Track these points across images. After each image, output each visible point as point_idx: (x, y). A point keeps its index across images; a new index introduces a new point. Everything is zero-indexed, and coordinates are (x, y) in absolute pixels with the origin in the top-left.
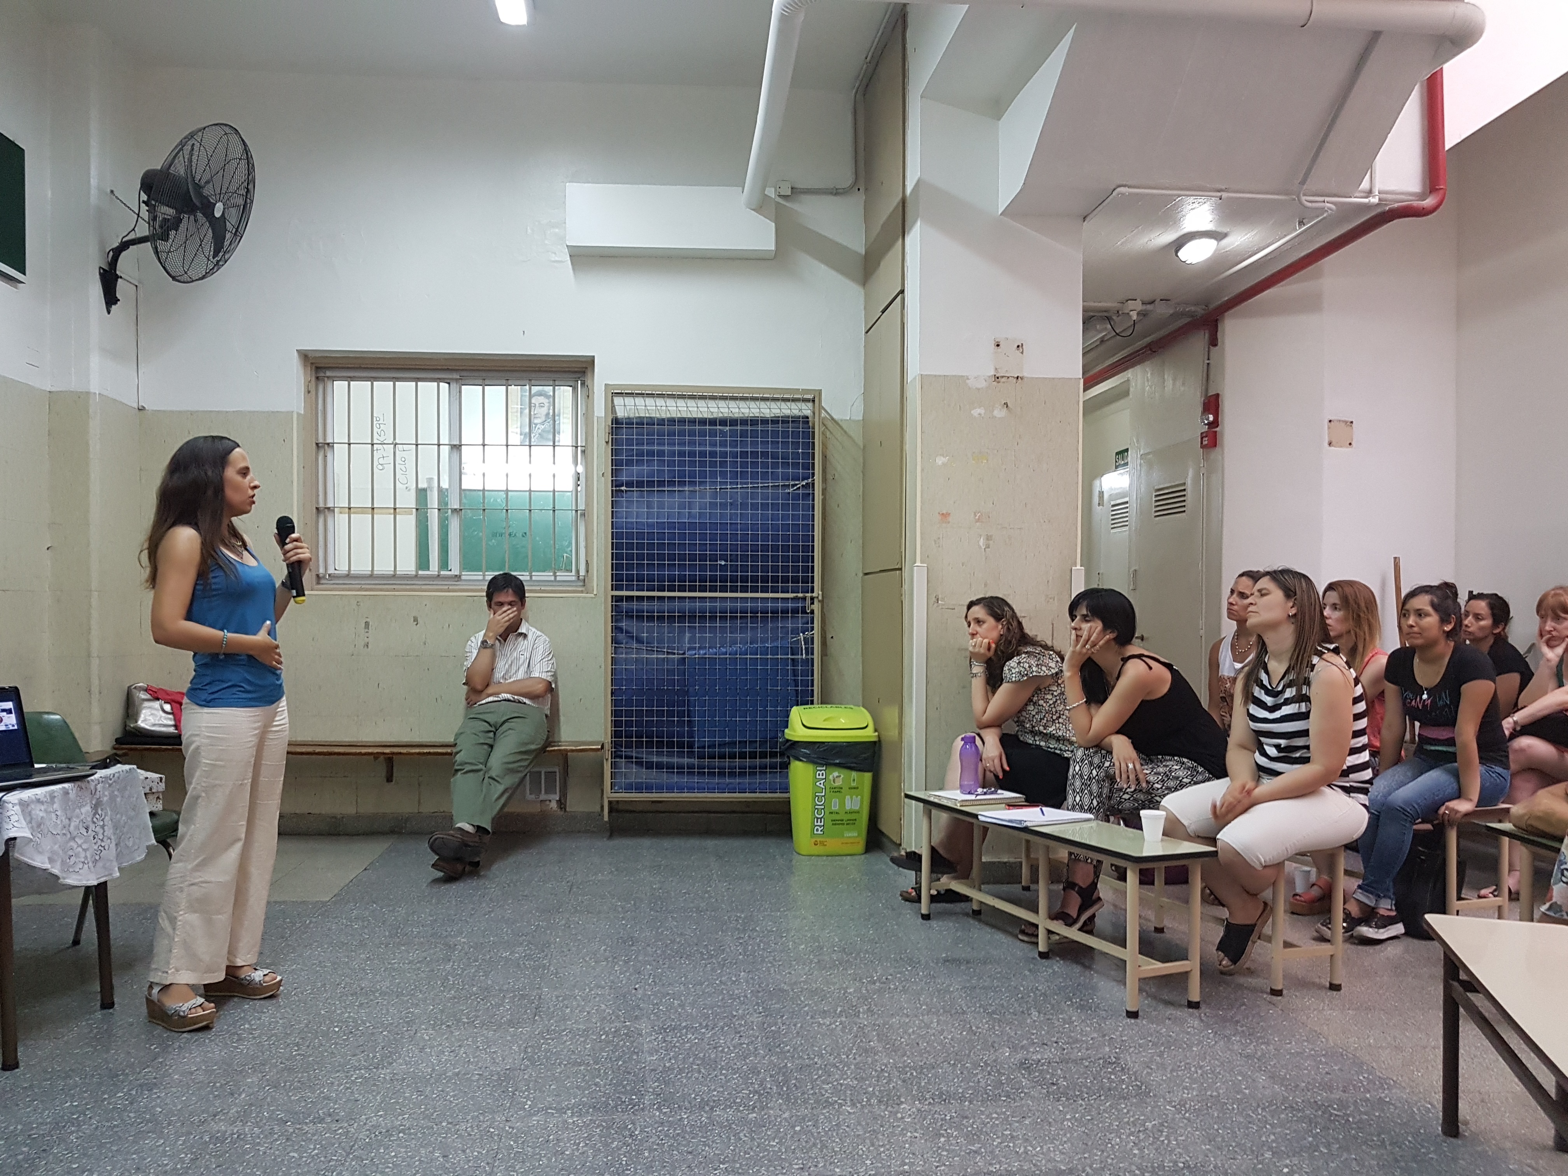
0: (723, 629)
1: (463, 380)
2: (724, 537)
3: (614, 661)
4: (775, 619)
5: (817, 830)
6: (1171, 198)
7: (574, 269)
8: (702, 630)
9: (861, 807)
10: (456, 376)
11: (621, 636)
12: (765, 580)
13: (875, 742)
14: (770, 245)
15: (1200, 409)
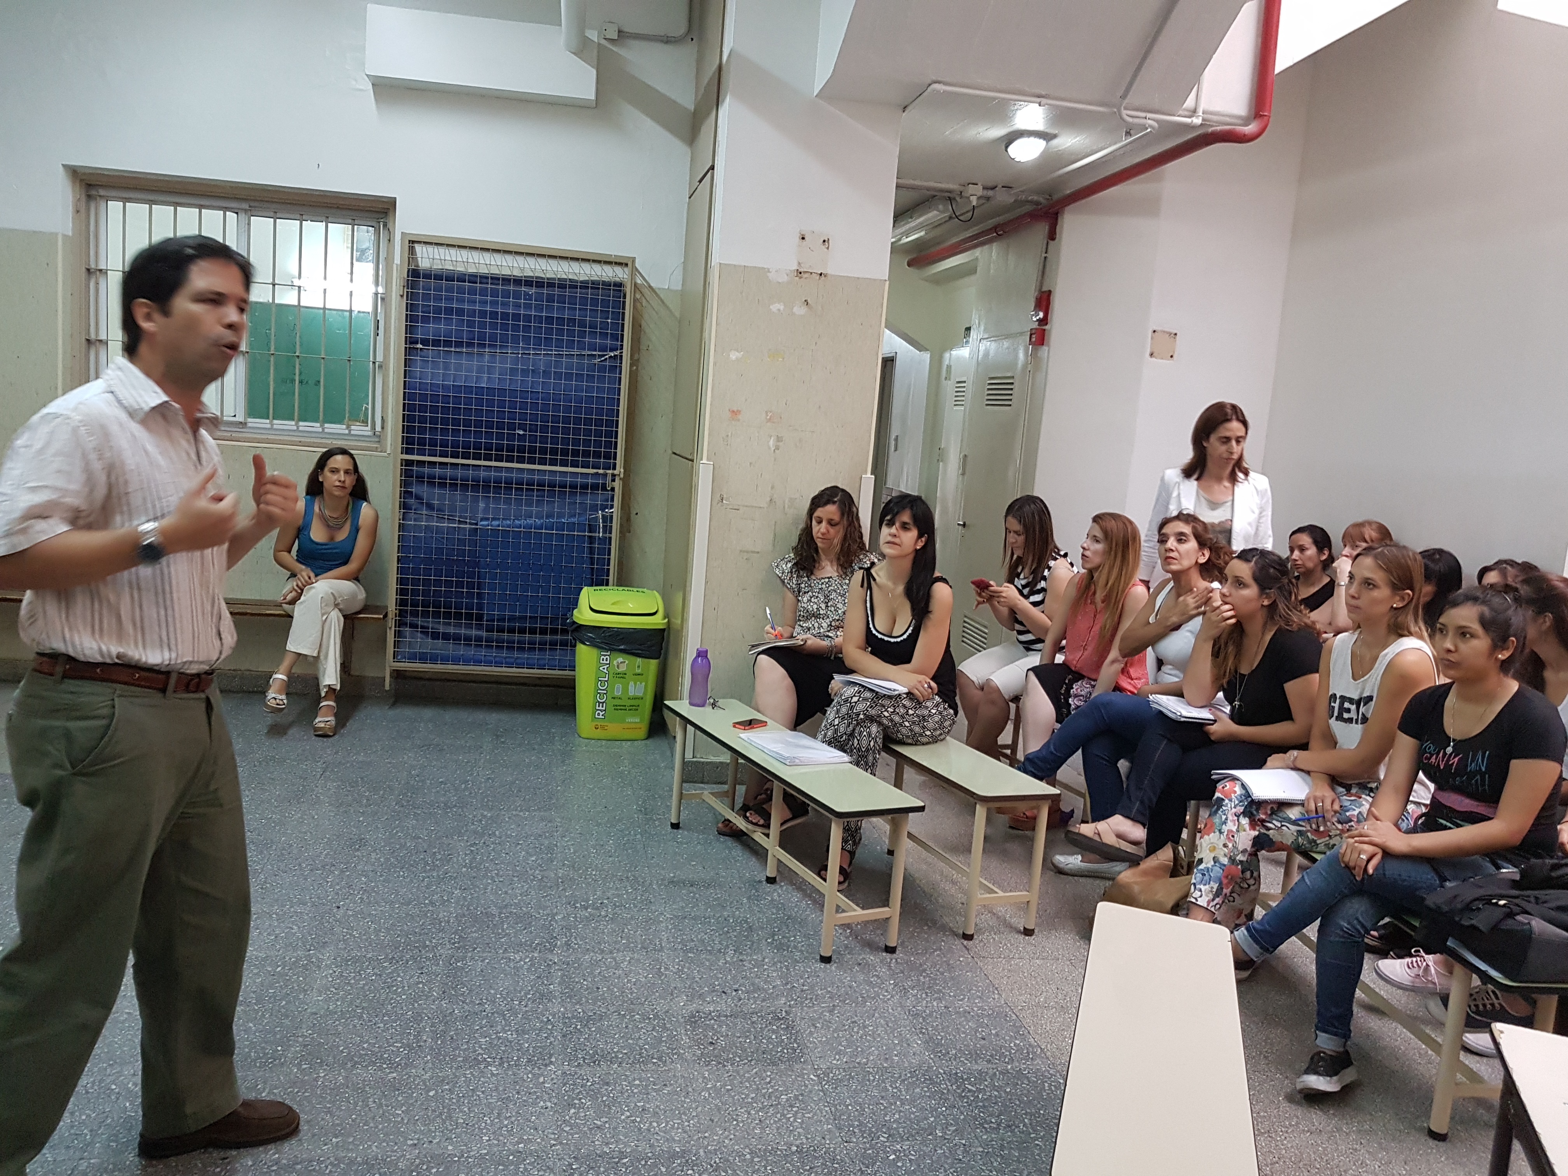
0: (519, 502)
1: (251, 211)
2: (524, 405)
3: (401, 527)
4: (573, 494)
5: (599, 714)
6: (991, 99)
7: (376, 100)
8: (497, 500)
9: (645, 693)
10: (245, 206)
11: (412, 501)
12: (565, 452)
13: (664, 630)
14: (590, 94)
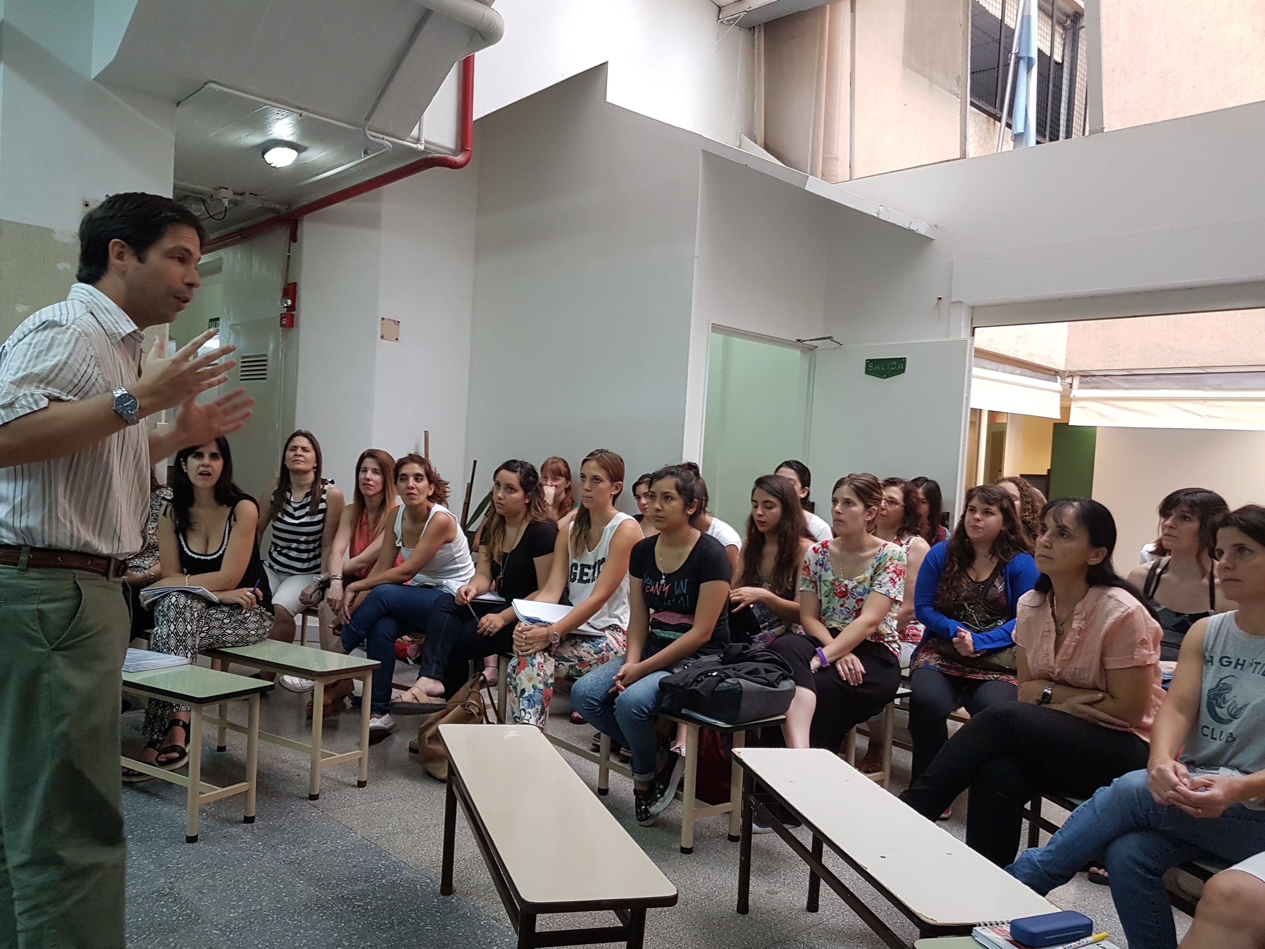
6: (260, 105)
15: (280, 294)
